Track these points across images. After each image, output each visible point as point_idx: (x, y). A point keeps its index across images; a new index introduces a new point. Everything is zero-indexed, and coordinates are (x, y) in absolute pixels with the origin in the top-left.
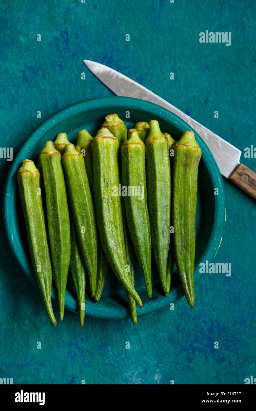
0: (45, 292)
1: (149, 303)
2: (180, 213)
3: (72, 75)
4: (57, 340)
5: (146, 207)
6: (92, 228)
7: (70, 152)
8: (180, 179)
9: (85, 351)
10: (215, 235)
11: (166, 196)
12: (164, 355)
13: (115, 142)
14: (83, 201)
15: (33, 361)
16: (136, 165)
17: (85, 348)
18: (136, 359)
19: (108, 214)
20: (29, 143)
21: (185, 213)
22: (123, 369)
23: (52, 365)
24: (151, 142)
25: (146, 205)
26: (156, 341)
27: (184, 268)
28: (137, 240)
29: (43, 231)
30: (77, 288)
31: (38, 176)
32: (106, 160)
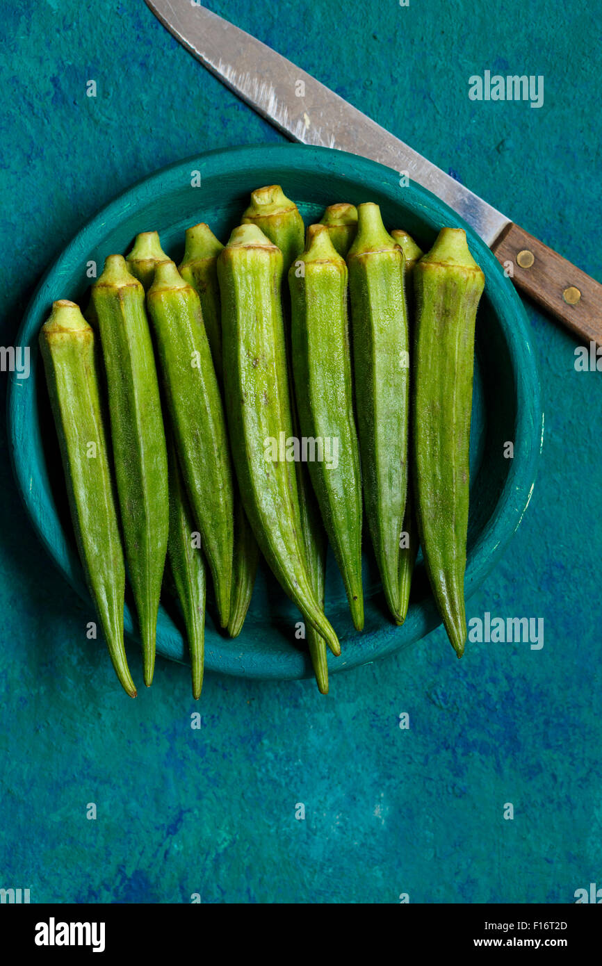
0: (109, 619)
1: (358, 643)
2: (431, 428)
3: (174, 88)
4: (141, 725)
5: (348, 415)
6: (218, 466)
7: (165, 282)
8: (432, 346)
9: (208, 749)
10: (517, 480)
11: (397, 387)
12: (396, 758)
13: (273, 259)
14: (198, 401)
15: (85, 773)
16: (325, 314)
17: (208, 742)
18: (330, 768)
19: (257, 433)
20: (67, 258)
21: (442, 429)
22: (298, 791)
23: (132, 783)
24: (361, 259)
25: (348, 411)
26: (377, 726)
27: (440, 561)
28: (328, 496)
29: (103, 472)
30: (184, 606)
31: (88, 342)
32: (251, 302)
